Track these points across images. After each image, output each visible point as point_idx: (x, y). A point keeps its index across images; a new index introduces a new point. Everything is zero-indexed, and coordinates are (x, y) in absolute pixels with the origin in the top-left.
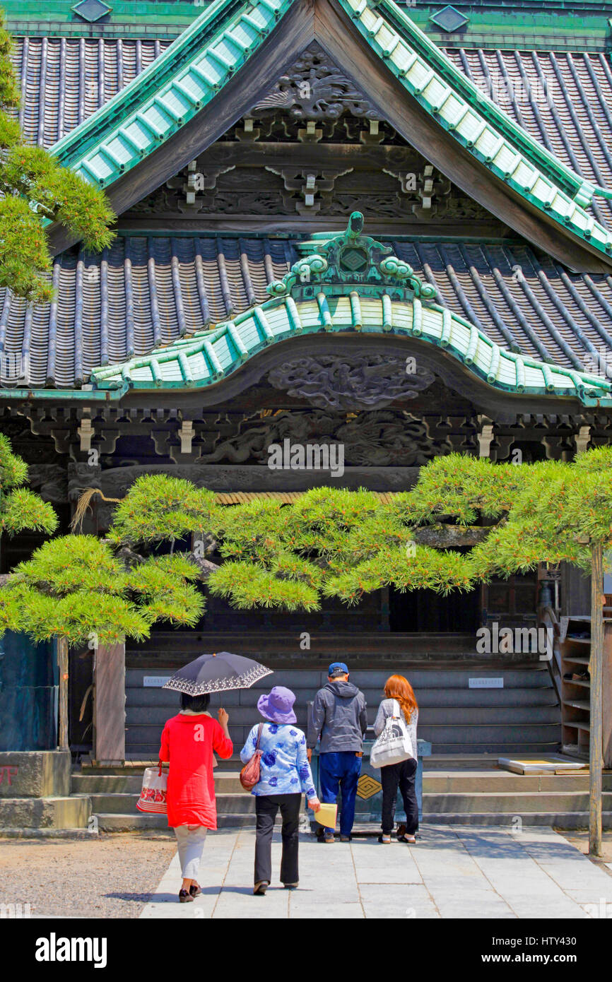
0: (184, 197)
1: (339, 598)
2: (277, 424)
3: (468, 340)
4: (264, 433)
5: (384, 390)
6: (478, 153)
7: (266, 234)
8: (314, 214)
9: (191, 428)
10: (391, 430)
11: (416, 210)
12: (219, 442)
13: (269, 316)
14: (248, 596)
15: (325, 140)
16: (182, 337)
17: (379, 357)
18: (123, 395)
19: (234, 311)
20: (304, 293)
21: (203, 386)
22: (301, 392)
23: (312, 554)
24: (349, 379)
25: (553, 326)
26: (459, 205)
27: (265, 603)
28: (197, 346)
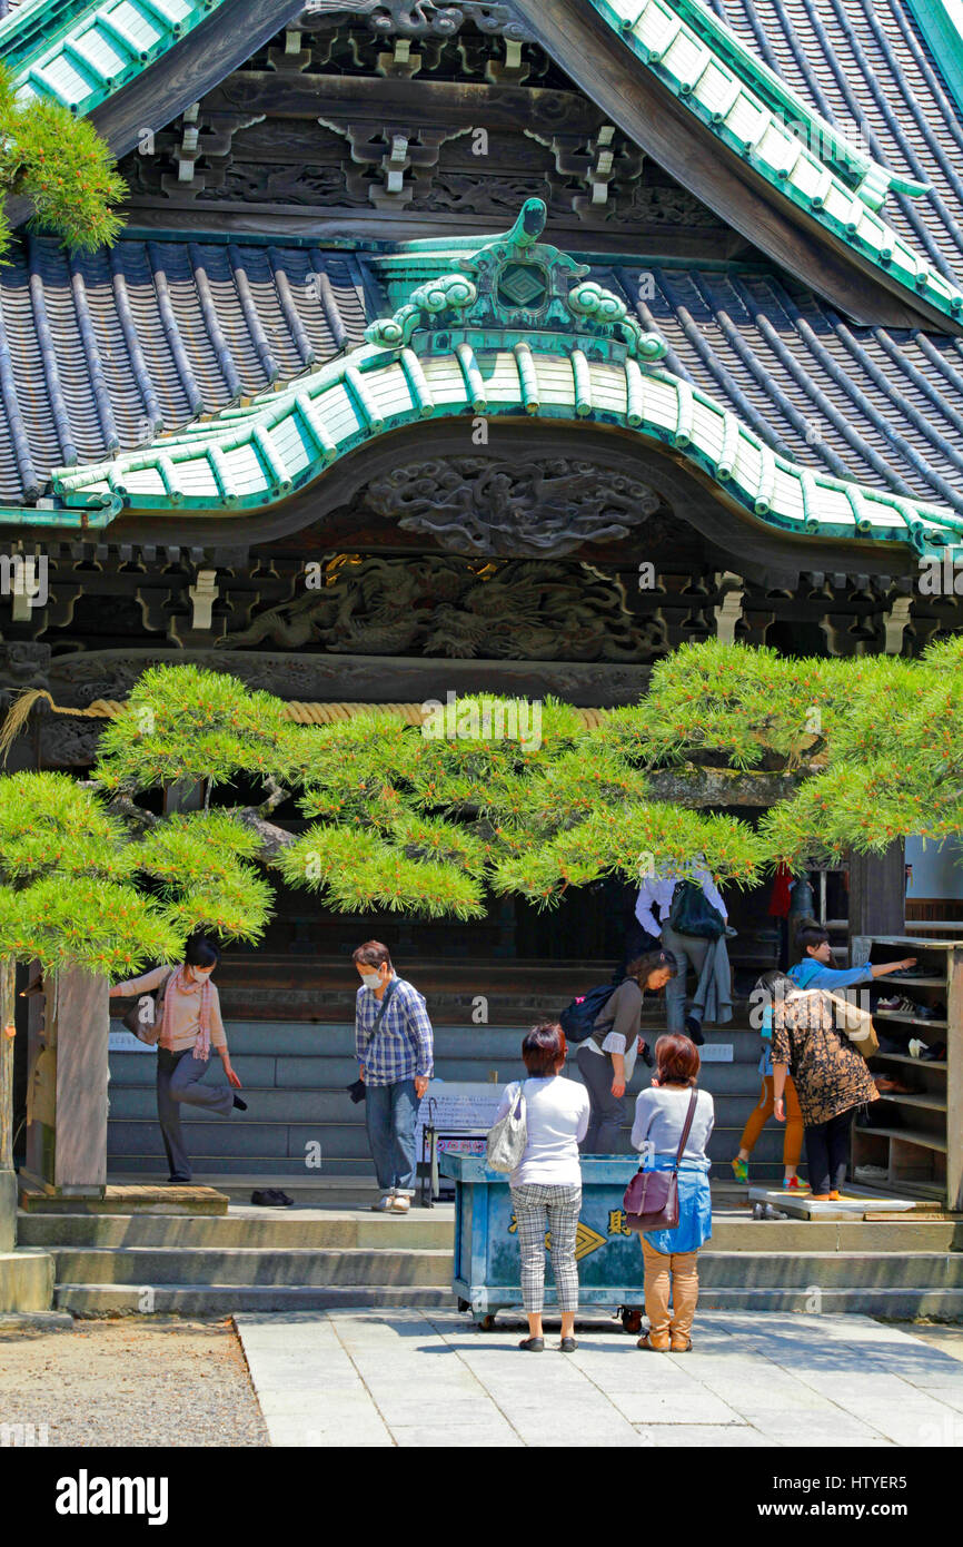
0: (175, 170)
1: (523, 895)
2: (358, 580)
3: (721, 436)
4: (336, 597)
5: (571, 522)
6: (699, 105)
7: (313, 241)
8: (401, 207)
9: (213, 582)
10: (563, 595)
11: (580, 205)
12: (258, 611)
13: (372, 382)
14: (361, 890)
15: (425, 73)
16: (197, 418)
17: (563, 462)
18: (112, 519)
19: (281, 375)
20: (434, 342)
21: (254, 507)
22: (425, 523)
23: (465, 816)
24: (510, 500)
26: (654, 201)
27: (389, 904)
28: (242, 433)
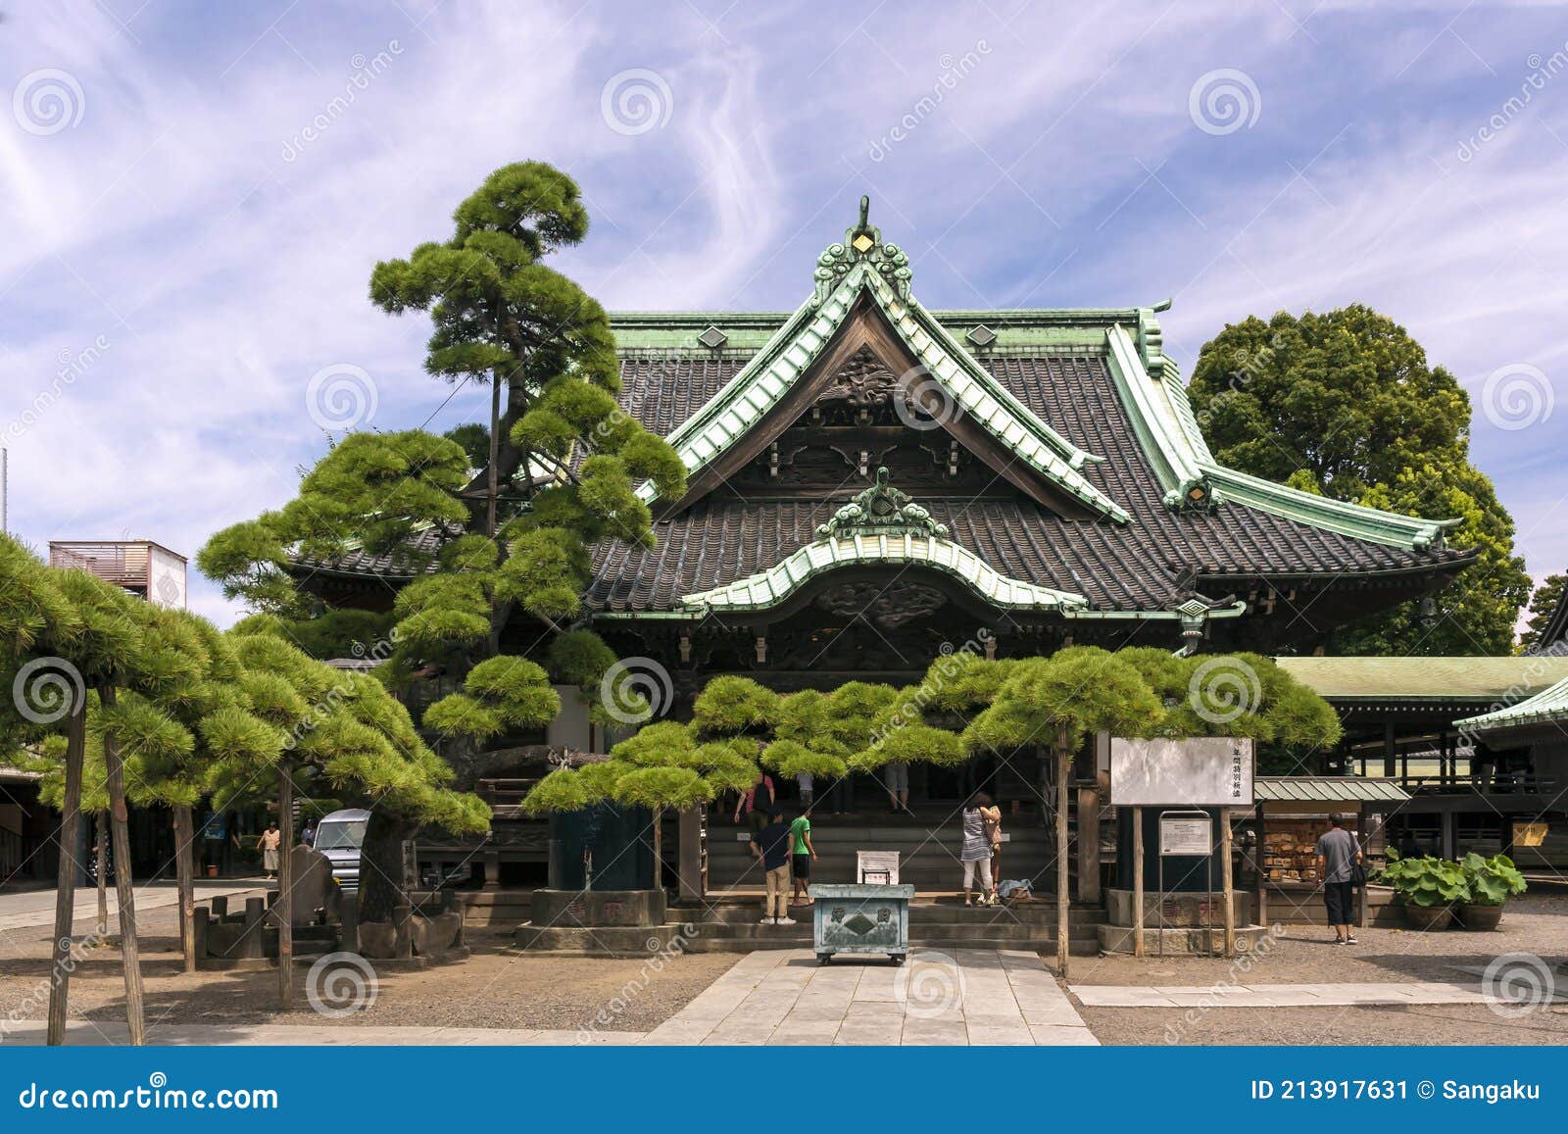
0: (769, 471)
9: (764, 642)
11: (942, 473)
12: (788, 652)
13: (816, 552)
15: (876, 423)
16: (754, 572)
18: (706, 614)
19: (792, 550)
20: (844, 533)
21: (767, 607)
22: (843, 611)
25: (1045, 560)
28: (763, 578)
